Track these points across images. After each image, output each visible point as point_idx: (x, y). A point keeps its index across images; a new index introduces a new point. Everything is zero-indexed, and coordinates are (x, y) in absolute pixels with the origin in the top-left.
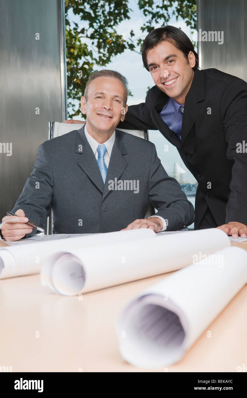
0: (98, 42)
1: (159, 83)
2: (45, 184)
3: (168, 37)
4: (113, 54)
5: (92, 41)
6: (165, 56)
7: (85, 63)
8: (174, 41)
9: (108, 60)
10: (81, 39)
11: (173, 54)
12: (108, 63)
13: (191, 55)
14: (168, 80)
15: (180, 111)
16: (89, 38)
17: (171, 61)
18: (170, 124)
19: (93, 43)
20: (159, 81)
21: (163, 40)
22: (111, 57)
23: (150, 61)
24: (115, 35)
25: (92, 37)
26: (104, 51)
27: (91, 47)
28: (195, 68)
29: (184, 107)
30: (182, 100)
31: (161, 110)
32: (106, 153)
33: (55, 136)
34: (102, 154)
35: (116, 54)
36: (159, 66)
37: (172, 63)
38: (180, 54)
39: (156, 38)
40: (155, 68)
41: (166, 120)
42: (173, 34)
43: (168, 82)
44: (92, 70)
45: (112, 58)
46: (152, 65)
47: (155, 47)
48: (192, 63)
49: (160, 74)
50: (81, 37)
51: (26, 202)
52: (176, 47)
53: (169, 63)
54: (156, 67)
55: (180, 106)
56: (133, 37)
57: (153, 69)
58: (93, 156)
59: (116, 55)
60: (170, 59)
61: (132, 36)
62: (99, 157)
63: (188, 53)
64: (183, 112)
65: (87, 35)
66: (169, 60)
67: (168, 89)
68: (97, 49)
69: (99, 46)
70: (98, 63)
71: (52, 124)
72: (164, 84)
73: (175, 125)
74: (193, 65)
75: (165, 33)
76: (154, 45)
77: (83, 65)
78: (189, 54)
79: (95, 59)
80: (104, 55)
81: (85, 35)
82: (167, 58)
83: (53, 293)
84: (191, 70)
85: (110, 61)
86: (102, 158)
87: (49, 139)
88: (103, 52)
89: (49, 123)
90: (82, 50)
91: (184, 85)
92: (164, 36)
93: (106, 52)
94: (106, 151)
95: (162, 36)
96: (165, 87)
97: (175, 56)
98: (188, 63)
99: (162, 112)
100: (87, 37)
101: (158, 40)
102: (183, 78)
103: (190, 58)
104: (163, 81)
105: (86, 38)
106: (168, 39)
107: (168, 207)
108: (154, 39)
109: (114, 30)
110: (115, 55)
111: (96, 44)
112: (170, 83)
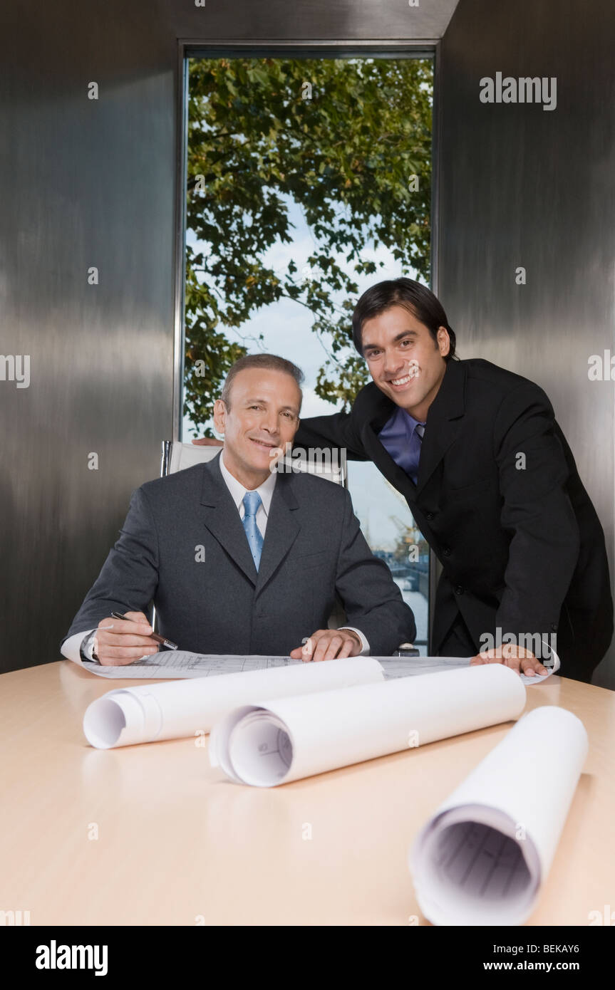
0: (227, 281)
1: (381, 381)
2: (143, 564)
3: (402, 298)
4: (254, 305)
5: (215, 278)
6: (395, 332)
7: (201, 319)
8: (413, 307)
9: (244, 315)
10: (197, 273)
11: (409, 329)
12: (244, 321)
13: (443, 334)
14: (398, 376)
15: (416, 432)
16: (209, 272)
17: (406, 343)
18: (396, 455)
19: (217, 283)
20: (382, 378)
21: (394, 303)
22: (251, 309)
23: (367, 339)
24: (260, 269)
25: (216, 271)
26: (237, 297)
27: (214, 289)
28: (449, 358)
29: (425, 426)
30: (421, 412)
31: (380, 429)
32: (260, 507)
33: (173, 470)
34: (252, 510)
35: (259, 304)
36: (384, 350)
37: (409, 346)
38: (423, 330)
39: (381, 299)
40: (377, 352)
41: (389, 448)
42: (411, 293)
43: (399, 379)
44: (214, 332)
45: (251, 313)
46: (370, 347)
47: (378, 316)
48: (444, 349)
49: (385, 365)
50: (196, 270)
51: (107, 597)
52: (417, 317)
53: (402, 345)
54: (379, 352)
55: (416, 423)
56: (294, 273)
57: (373, 354)
58: (235, 511)
59: (259, 307)
60: (405, 338)
61: (291, 273)
62: (247, 515)
63: (437, 330)
64: (422, 435)
65: (206, 267)
66: (402, 340)
67: (397, 392)
68: (223, 294)
69: (228, 289)
70: (224, 319)
71: (167, 446)
72: (390, 382)
73: (406, 456)
74: (445, 351)
75: (397, 290)
76: (377, 311)
77: (198, 322)
78: (439, 332)
79: (221, 314)
80: (237, 306)
81: (203, 267)
82: (400, 337)
83: (228, 781)
84: (442, 360)
85: (248, 318)
86: (252, 517)
87: (162, 476)
88: (235, 300)
89: (163, 442)
90: (197, 296)
91: (428, 387)
92: (396, 297)
93: (240, 301)
94: (260, 503)
95: (391, 296)
96: (392, 388)
97: (413, 333)
98: (437, 347)
99: (383, 433)
100: (206, 270)
101: (385, 303)
102: (427, 373)
103: (441, 339)
104: (389, 379)
105: (203, 272)
106: (403, 303)
107: (366, 613)
108: (376, 302)
109: (257, 260)
110: (257, 307)
111: (222, 284)
112: (402, 381)
